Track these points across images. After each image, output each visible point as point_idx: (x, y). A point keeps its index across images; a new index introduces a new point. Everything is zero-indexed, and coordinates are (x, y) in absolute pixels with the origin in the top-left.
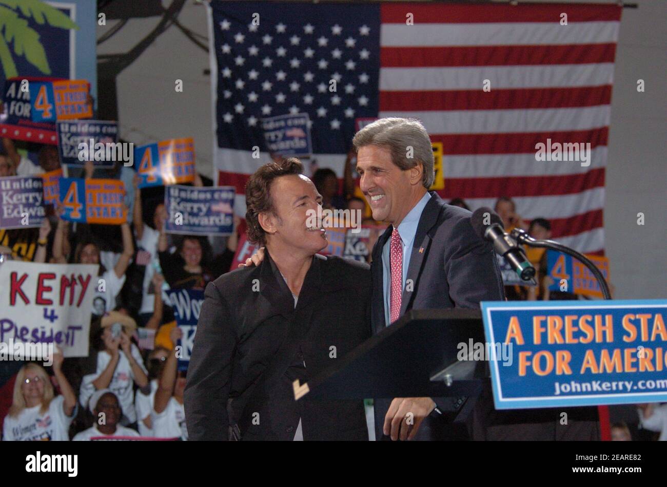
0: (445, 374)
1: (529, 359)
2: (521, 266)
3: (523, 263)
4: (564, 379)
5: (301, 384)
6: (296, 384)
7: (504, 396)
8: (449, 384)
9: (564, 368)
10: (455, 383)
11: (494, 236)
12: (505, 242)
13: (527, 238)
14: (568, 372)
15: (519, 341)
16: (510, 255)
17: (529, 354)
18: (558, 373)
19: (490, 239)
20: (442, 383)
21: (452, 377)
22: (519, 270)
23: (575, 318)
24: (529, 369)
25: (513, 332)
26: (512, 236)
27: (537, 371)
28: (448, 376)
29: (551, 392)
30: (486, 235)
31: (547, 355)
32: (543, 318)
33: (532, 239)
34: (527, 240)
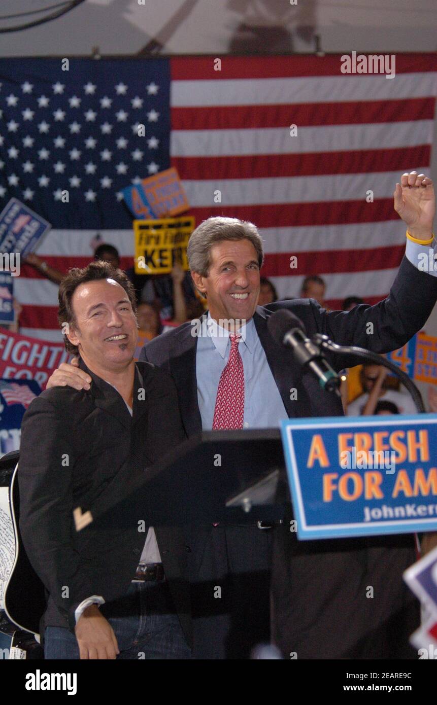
0: (243, 498)
1: (335, 482)
2: (326, 376)
3: (327, 374)
4: (375, 504)
5: (83, 512)
6: (77, 513)
7: (309, 523)
8: (247, 510)
9: (373, 491)
10: (254, 508)
11: (294, 343)
12: (306, 350)
13: (330, 345)
14: (378, 495)
15: (324, 462)
16: (313, 365)
17: (334, 476)
18: (368, 496)
19: (289, 346)
20: (240, 508)
21: (251, 502)
22: (323, 381)
23: (385, 434)
24: (335, 494)
25: (316, 452)
26: (314, 343)
27: (344, 495)
28: (246, 501)
29: (360, 518)
30: (285, 341)
31: (356, 478)
32: (349, 436)
33: (337, 346)
34: (331, 348)
